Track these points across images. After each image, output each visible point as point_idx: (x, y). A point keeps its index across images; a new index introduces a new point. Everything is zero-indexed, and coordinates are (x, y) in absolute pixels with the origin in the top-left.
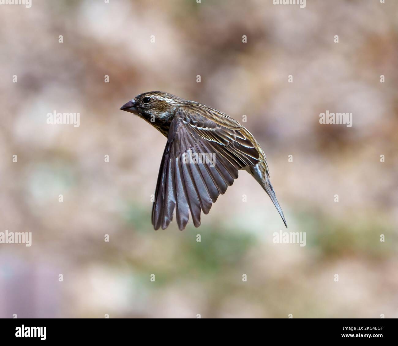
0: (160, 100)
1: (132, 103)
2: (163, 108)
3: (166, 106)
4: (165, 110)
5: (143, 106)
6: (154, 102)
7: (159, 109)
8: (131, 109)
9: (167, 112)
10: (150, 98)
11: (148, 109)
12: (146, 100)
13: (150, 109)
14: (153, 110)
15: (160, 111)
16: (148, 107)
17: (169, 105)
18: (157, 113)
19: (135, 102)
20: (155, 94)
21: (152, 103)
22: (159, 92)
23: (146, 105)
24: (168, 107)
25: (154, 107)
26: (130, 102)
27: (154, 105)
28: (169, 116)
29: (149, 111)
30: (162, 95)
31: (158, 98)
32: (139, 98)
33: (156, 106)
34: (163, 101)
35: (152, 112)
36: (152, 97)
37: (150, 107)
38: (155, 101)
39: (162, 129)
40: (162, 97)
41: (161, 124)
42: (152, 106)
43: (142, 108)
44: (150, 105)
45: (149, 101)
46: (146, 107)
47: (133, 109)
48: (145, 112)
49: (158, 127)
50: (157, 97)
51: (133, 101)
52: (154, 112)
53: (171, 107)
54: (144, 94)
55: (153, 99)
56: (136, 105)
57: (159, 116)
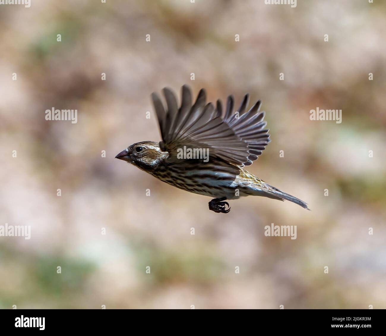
0: (151, 149)
1: (126, 152)
2: (154, 156)
3: (156, 154)
4: (155, 158)
5: (135, 154)
6: (145, 151)
7: (150, 157)
8: (125, 157)
9: (157, 160)
10: (142, 147)
11: (140, 157)
12: (139, 149)
13: (142, 157)
14: (145, 158)
15: (152, 159)
16: (140, 155)
17: (159, 153)
18: (148, 161)
19: (129, 151)
20: (146, 144)
21: (144, 152)
22: (150, 142)
23: (139, 153)
24: (158, 155)
25: (145, 155)
26: (124, 151)
27: (146, 153)
28: (159, 163)
29: (141, 159)
30: (153, 144)
31: (150, 147)
32: (132, 147)
33: (148, 154)
34: (154, 150)
35: (143, 160)
36: (144, 146)
37: (142, 155)
38: (147, 150)
39: (154, 174)
40: (153, 147)
41: (153, 170)
42: (144, 154)
43: (134, 156)
44: (142, 154)
45: (141, 150)
46: (139, 155)
47: (127, 157)
48: (138, 160)
49: (150, 172)
50: (148, 146)
51: (127, 150)
52: (145, 160)
53: (161, 154)
54: (136, 144)
55: (144, 148)
56: (129, 154)
57: (150, 163)
